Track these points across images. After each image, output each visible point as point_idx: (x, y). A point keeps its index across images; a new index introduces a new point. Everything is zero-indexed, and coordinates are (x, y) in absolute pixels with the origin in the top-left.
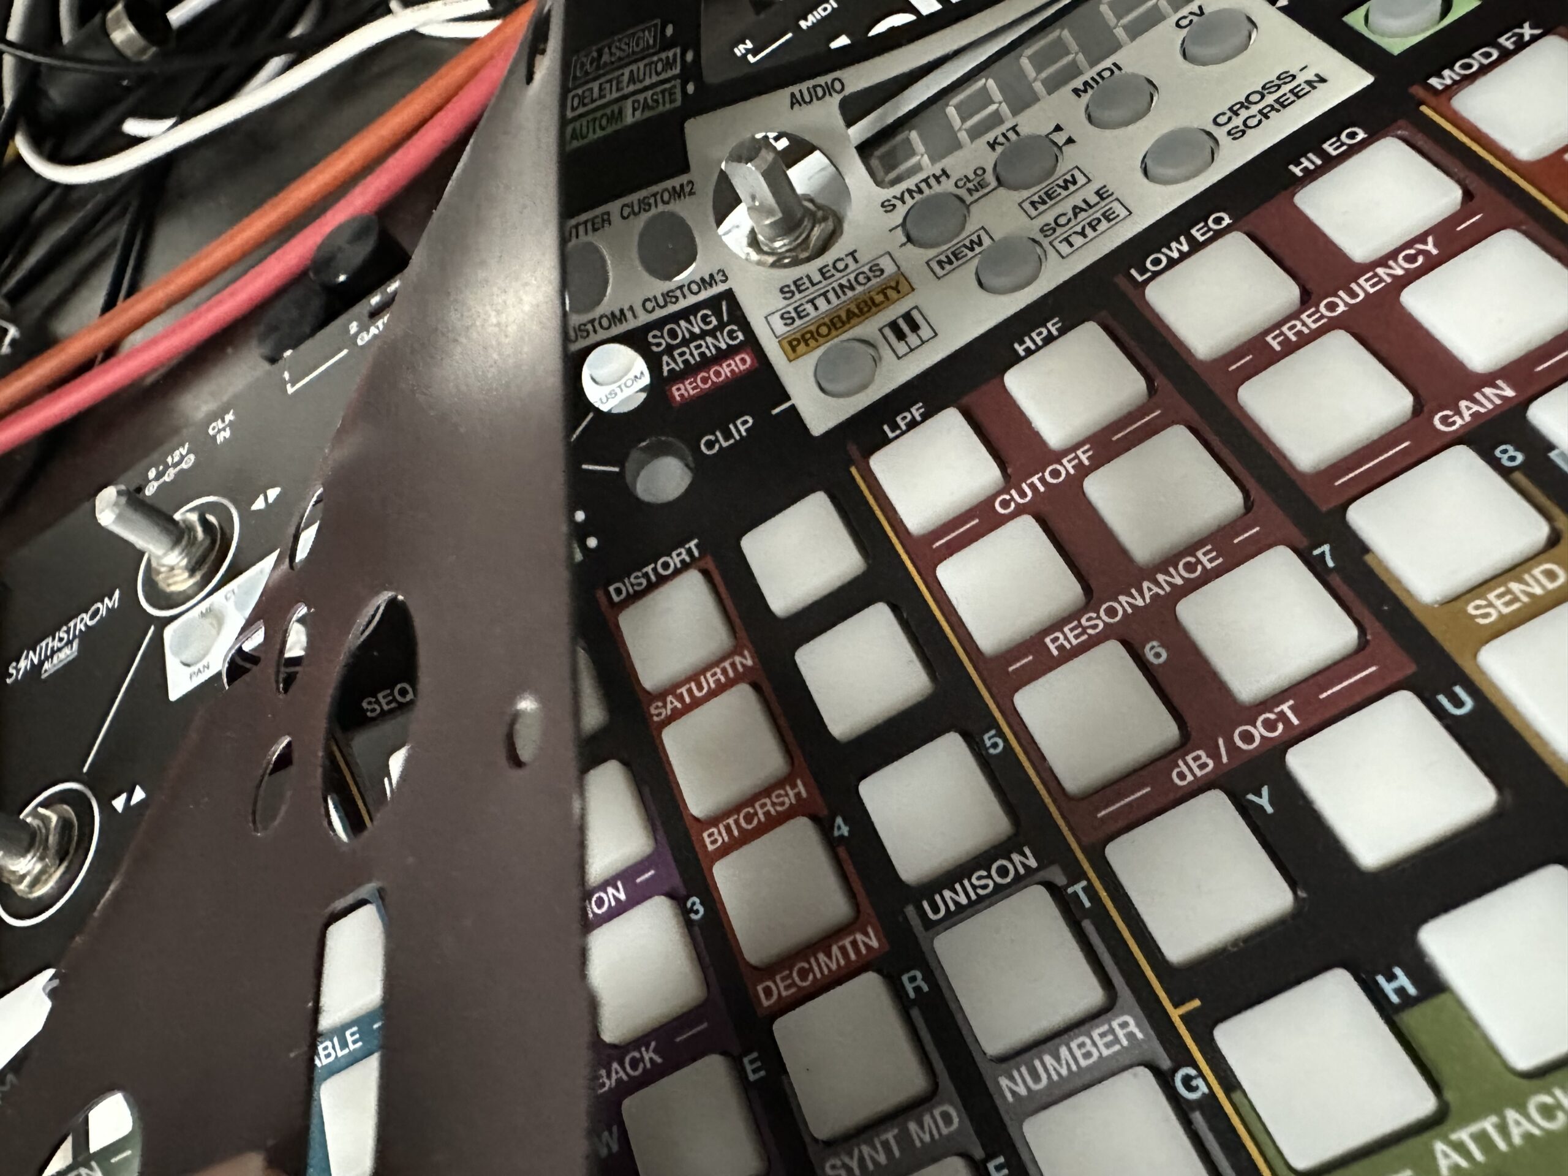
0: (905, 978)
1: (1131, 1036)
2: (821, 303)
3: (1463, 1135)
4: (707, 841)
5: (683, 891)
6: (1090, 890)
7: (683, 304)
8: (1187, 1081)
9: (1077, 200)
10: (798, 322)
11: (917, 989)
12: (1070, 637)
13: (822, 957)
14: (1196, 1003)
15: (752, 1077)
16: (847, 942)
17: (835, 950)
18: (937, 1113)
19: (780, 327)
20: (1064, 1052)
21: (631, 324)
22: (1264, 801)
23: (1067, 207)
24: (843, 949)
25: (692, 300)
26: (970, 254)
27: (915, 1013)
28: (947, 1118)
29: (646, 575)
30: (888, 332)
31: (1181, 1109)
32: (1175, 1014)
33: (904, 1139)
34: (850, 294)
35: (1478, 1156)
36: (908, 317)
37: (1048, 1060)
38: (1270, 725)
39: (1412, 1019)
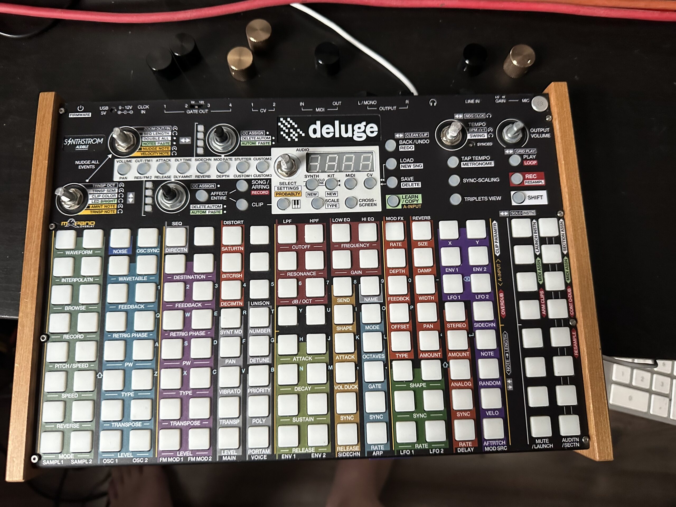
0: (244, 311)
1: (269, 332)
2: (285, 188)
3: (298, 357)
4: (223, 276)
5: (215, 282)
6: (274, 311)
7: (261, 178)
8: (272, 339)
9: (333, 198)
10: (280, 190)
11: (245, 314)
12: (291, 274)
13: (233, 303)
14: (279, 331)
15: (215, 315)
16: (238, 302)
17: (235, 303)
18: (239, 330)
19: (276, 190)
20: (260, 330)
21: (250, 178)
22: (301, 311)
23: (331, 198)
24: (237, 303)
25: (263, 178)
26: (313, 196)
27: (243, 316)
28: (240, 332)
29: (231, 222)
30: (293, 201)
31: (270, 342)
32: (275, 331)
33: (233, 332)
34: (291, 190)
35: (298, 360)
36: (298, 201)
37: (257, 330)
38: (307, 301)
39: (301, 343)
